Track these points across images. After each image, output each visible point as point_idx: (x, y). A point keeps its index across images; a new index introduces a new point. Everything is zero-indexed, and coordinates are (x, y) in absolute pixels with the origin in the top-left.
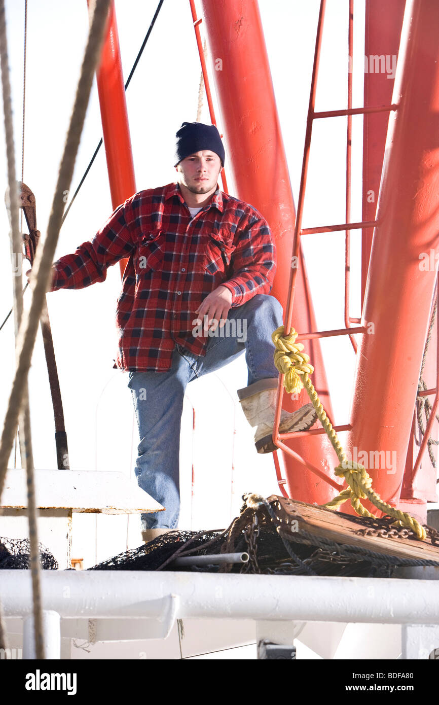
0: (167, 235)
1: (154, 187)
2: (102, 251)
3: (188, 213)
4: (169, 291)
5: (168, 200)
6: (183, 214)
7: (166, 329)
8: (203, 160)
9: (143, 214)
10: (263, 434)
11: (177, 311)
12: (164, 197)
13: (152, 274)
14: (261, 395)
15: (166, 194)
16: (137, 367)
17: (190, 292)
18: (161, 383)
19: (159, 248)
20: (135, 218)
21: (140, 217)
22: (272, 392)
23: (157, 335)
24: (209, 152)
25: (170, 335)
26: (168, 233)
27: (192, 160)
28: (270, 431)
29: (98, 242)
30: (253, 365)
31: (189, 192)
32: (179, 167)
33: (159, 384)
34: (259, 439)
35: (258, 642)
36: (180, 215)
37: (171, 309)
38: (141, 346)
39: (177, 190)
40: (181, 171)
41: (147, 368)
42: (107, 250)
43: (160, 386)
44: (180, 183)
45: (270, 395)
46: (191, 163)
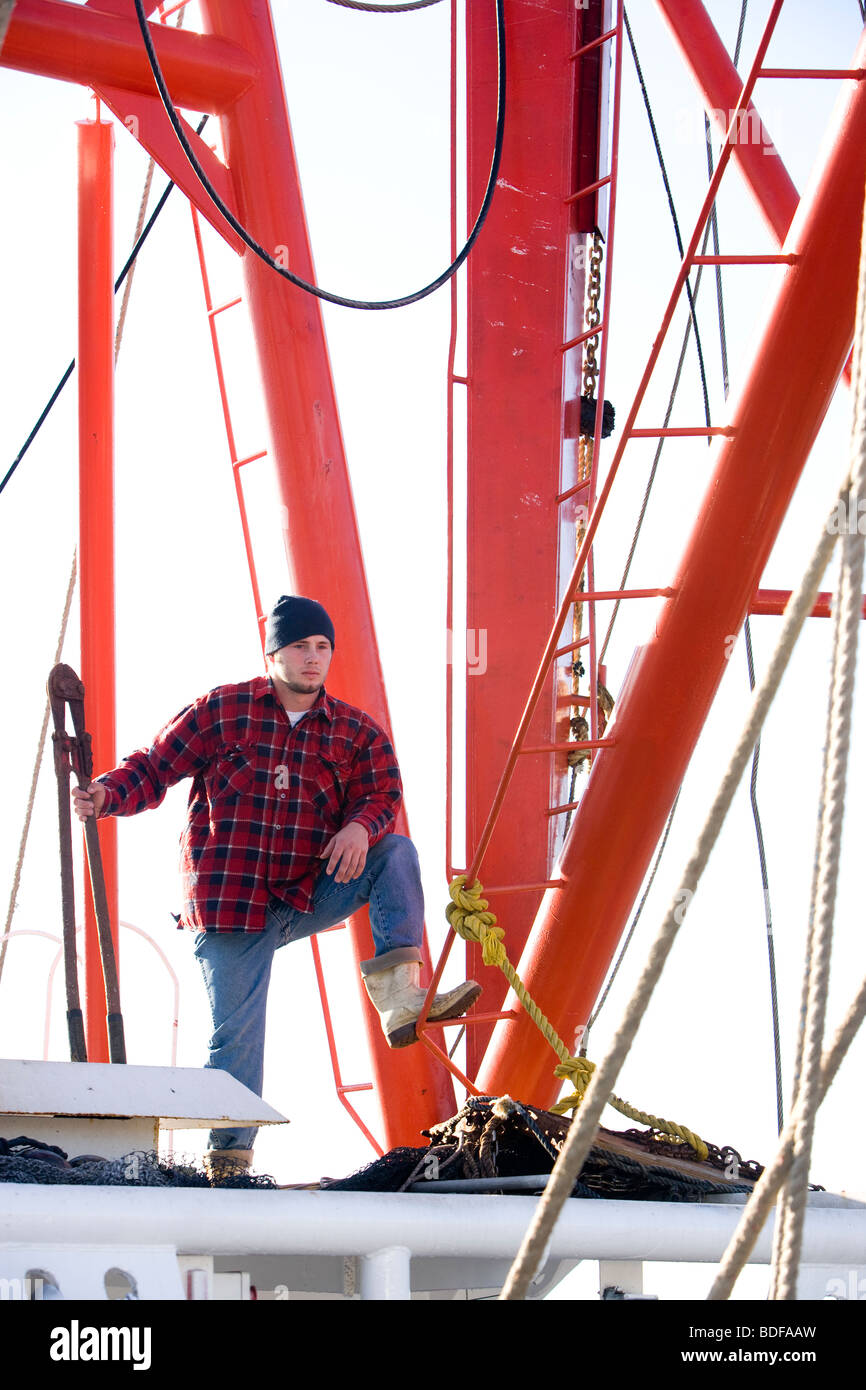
0: (259, 747)
1: (236, 682)
2: (164, 766)
3: (287, 719)
4: (263, 823)
5: (258, 700)
6: (279, 719)
7: (260, 875)
8: (313, 646)
9: (224, 718)
10: (402, 1022)
11: (275, 851)
12: (254, 696)
13: (238, 798)
14: (396, 969)
15: (254, 691)
16: (217, 926)
17: (296, 827)
18: (248, 949)
19: (248, 763)
20: (213, 723)
21: (221, 721)
22: (412, 965)
23: (248, 882)
24: (321, 638)
25: (264, 883)
26: (260, 744)
27: (299, 647)
28: (412, 1018)
29: (159, 756)
30: (385, 929)
31: (287, 690)
32: (277, 657)
33: (245, 952)
34: (394, 1029)
35: (603, 1291)
36: (275, 721)
37: (267, 847)
38: (224, 896)
39: (270, 686)
40: (281, 662)
41: (233, 927)
42: (172, 765)
43: (246, 955)
44: (273, 677)
45: (409, 969)
46: (297, 651)
